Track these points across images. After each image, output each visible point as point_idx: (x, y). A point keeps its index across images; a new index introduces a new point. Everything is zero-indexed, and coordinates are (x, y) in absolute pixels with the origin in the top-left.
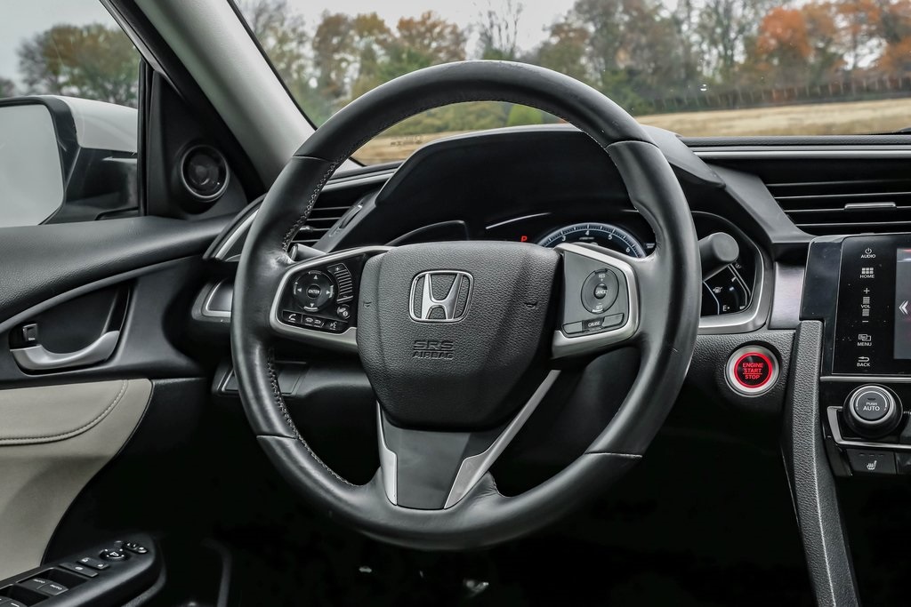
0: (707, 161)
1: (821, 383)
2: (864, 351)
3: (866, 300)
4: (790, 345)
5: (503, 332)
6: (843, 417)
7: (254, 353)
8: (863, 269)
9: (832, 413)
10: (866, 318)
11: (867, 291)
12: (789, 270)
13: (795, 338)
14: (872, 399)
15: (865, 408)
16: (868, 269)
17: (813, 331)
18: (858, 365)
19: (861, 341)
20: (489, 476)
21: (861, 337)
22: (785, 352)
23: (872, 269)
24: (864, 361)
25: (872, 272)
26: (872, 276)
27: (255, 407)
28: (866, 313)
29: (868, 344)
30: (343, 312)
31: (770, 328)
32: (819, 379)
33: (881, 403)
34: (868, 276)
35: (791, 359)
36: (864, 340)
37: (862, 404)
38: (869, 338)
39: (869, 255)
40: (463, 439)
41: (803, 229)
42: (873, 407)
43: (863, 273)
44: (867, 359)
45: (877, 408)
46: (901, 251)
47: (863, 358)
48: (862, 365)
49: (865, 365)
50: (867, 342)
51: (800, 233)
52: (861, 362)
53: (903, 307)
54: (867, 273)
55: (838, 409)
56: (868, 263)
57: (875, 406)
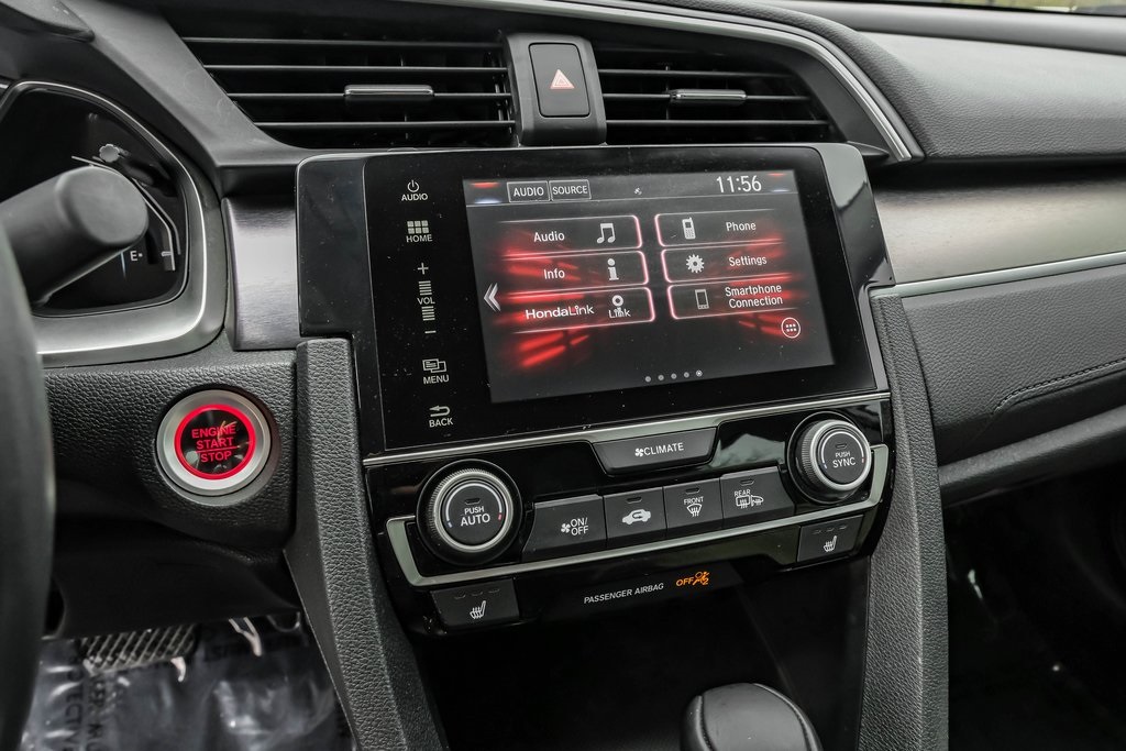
1: (363, 469)
2: (438, 394)
3: (425, 287)
4: (288, 391)
6: (420, 537)
8: (410, 224)
9: (396, 530)
10: (430, 325)
11: (423, 269)
13: (298, 376)
14: (473, 497)
15: (464, 522)
16: (418, 223)
18: (432, 424)
19: (428, 374)
21: (428, 365)
22: (281, 403)
23: (425, 223)
24: (440, 416)
25: (426, 230)
26: (428, 238)
28: (428, 314)
29: (442, 379)
31: (238, 346)
32: (361, 463)
33: (491, 506)
34: (421, 239)
35: (295, 421)
36: (434, 370)
37: (457, 512)
38: (442, 367)
39: (414, 195)
42: (476, 515)
43: (411, 231)
44: (445, 411)
45: (486, 518)
46: (470, 186)
47: (437, 408)
48: (438, 423)
49: (445, 422)
50: (439, 374)
51: (268, 142)
52: (435, 419)
53: (491, 297)
54: (418, 231)
55: (406, 521)
56: (417, 211)
57: (482, 513)
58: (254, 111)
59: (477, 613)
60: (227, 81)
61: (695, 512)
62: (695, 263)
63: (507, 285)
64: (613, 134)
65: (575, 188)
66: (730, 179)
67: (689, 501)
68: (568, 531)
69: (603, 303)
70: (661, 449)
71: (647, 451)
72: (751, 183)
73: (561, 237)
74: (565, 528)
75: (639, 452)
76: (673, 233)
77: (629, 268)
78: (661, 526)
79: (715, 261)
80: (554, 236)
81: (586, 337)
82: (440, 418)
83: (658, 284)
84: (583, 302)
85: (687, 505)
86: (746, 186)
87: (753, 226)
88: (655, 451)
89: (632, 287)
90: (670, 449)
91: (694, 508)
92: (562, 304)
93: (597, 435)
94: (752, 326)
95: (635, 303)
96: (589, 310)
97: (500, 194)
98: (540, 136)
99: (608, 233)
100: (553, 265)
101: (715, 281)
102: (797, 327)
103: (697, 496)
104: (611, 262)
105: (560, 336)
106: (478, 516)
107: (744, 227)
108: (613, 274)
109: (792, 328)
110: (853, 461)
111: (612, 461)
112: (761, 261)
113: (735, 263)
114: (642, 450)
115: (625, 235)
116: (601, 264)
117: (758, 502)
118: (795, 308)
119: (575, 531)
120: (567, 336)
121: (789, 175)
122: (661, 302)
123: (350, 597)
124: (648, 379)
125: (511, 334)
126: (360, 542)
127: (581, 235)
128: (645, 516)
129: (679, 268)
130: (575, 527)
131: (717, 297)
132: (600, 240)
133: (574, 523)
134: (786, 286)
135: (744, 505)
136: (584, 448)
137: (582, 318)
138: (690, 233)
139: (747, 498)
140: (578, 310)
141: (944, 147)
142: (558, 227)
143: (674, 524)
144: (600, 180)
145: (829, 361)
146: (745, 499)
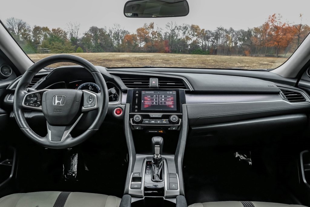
0: (110, 74)
1: (129, 114)
2: (136, 109)
3: (137, 100)
5: (72, 107)
6: (133, 120)
7: (19, 112)
9: (131, 119)
11: (137, 98)
12: (124, 94)
13: (125, 106)
14: (137, 117)
15: (136, 119)
17: (128, 105)
20: (70, 134)
21: (136, 106)
22: (124, 109)
24: (136, 111)
27: (20, 123)
28: (137, 102)
30: (39, 103)
31: (121, 104)
33: (139, 118)
34: (137, 96)
36: (136, 107)
39: (137, 92)
40: (64, 127)
41: (127, 87)
46: (142, 92)
51: (126, 87)
53: (143, 101)
56: (137, 93)
58: (126, 85)
59: (137, 128)
60: (124, 82)
62: (163, 100)
63: (144, 100)
64: (159, 87)
65: (153, 92)
66: (169, 92)
69: (153, 103)
70: (156, 116)
72: (171, 92)
75: (154, 116)
76: (161, 97)
77: (156, 100)
78: (155, 123)
79: (165, 100)
80: (149, 96)
83: (159, 101)
84: (151, 102)
89: (156, 101)
92: (149, 102)
94: (168, 106)
95: (156, 103)
97: (145, 92)
98: (151, 87)
100: (149, 99)
101: (165, 101)
103: (159, 121)
107: (169, 97)
109: (172, 107)
110: (175, 119)
111: (151, 116)
112: (170, 100)
113: (167, 100)
115: (156, 97)
116: (154, 99)
118: (173, 105)
120: (149, 105)
121: (175, 92)
122: (159, 103)
124: (156, 110)
125: (144, 104)
126: (128, 120)
127: (152, 96)
128: (154, 122)
129: (161, 100)
130: (147, 122)
131: (165, 103)
132: (154, 97)
134: (172, 102)
136: (148, 115)
137: (150, 104)
138: (163, 97)
141: (196, 89)
142: (150, 96)
143: (157, 123)
144: (155, 91)
145: (176, 110)
146: (164, 122)
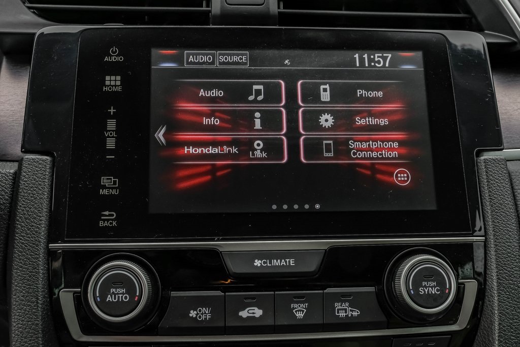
1: (48, 251)
2: (109, 203)
3: (112, 124)
4: (8, 191)
6: (81, 302)
8: (108, 78)
9: (66, 298)
10: (111, 152)
11: (112, 111)
13: (16, 178)
14: (118, 281)
15: (109, 298)
16: (113, 78)
18: (101, 224)
19: (104, 187)
21: (104, 181)
23: (119, 78)
25: (118, 83)
26: (119, 89)
28: (111, 144)
29: (114, 192)
32: (48, 246)
34: (114, 89)
35: (10, 212)
36: (109, 184)
37: (105, 291)
38: (115, 183)
39: (114, 57)
42: (119, 295)
43: (107, 83)
44: (113, 215)
45: (126, 298)
46: (156, 52)
47: (107, 213)
48: (106, 224)
49: (111, 223)
50: (112, 188)
52: (104, 220)
53: (160, 135)
54: (113, 83)
55: (75, 293)
56: (114, 69)
57: (123, 294)
61: (300, 315)
62: (326, 120)
63: (174, 126)
64: (282, 19)
65: (239, 58)
66: (366, 56)
67: (296, 306)
68: (195, 316)
69: (246, 146)
70: (276, 263)
71: (265, 263)
72: (382, 60)
73: (220, 93)
74: (193, 314)
75: (258, 263)
76: (312, 95)
77: (271, 121)
78: (270, 322)
79: (344, 120)
80: (215, 93)
81: (229, 170)
82: (108, 220)
83: (293, 134)
84: (230, 144)
85: (294, 308)
86: (379, 62)
87: (380, 94)
88: (270, 263)
89: (271, 135)
90: (283, 263)
91: (300, 312)
92: (214, 144)
93: (226, 246)
94: (368, 172)
95: (272, 147)
96: (234, 150)
97: (178, 59)
98: (226, 17)
99: (258, 92)
100: (210, 115)
101: (341, 135)
102: (408, 177)
103: (303, 302)
104: (257, 115)
105: (209, 168)
106: (120, 295)
107: (373, 94)
108: (258, 124)
109: (402, 177)
110: (438, 290)
111: (235, 267)
112: (383, 122)
113: (360, 121)
114: (260, 261)
115: (272, 95)
117: (355, 314)
119: (200, 317)
120: (214, 168)
121: (418, 55)
123: (26, 342)
124: (274, 207)
125: (172, 163)
126: (37, 303)
127: (239, 94)
128: (258, 313)
129: (312, 121)
130: (201, 314)
131: (342, 148)
132: (251, 98)
133: (200, 311)
134: (402, 143)
135: (342, 314)
136: (215, 254)
138: (325, 96)
139: (346, 310)
140: (226, 149)
142: (218, 86)
144: (257, 52)
145: (433, 207)
146: (344, 310)
